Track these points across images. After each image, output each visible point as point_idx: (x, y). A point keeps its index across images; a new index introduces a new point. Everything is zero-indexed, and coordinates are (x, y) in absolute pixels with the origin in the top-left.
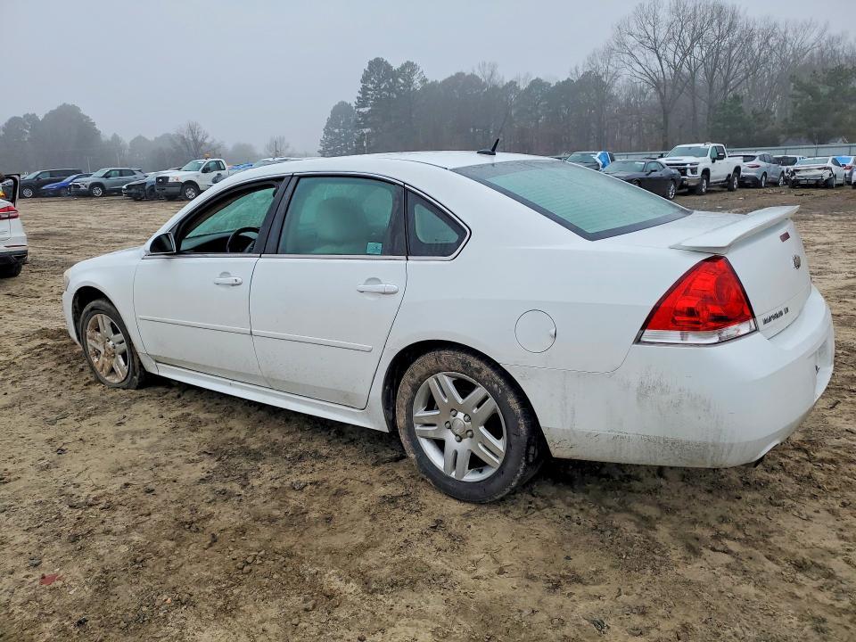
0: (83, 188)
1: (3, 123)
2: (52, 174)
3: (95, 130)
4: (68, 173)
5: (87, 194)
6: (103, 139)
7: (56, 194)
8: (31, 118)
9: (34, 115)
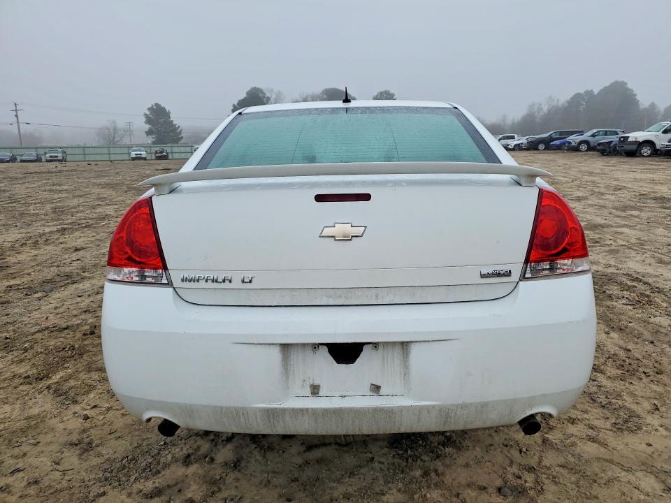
0: (573, 144)
1: (569, 98)
2: (561, 133)
3: (635, 99)
4: (572, 133)
5: (576, 149)
6: (642, 107)
7: (559, 148)
8: (589, 93)
9: (592, 91)
